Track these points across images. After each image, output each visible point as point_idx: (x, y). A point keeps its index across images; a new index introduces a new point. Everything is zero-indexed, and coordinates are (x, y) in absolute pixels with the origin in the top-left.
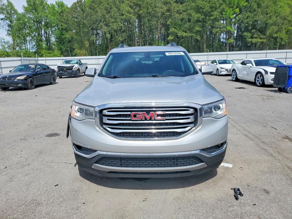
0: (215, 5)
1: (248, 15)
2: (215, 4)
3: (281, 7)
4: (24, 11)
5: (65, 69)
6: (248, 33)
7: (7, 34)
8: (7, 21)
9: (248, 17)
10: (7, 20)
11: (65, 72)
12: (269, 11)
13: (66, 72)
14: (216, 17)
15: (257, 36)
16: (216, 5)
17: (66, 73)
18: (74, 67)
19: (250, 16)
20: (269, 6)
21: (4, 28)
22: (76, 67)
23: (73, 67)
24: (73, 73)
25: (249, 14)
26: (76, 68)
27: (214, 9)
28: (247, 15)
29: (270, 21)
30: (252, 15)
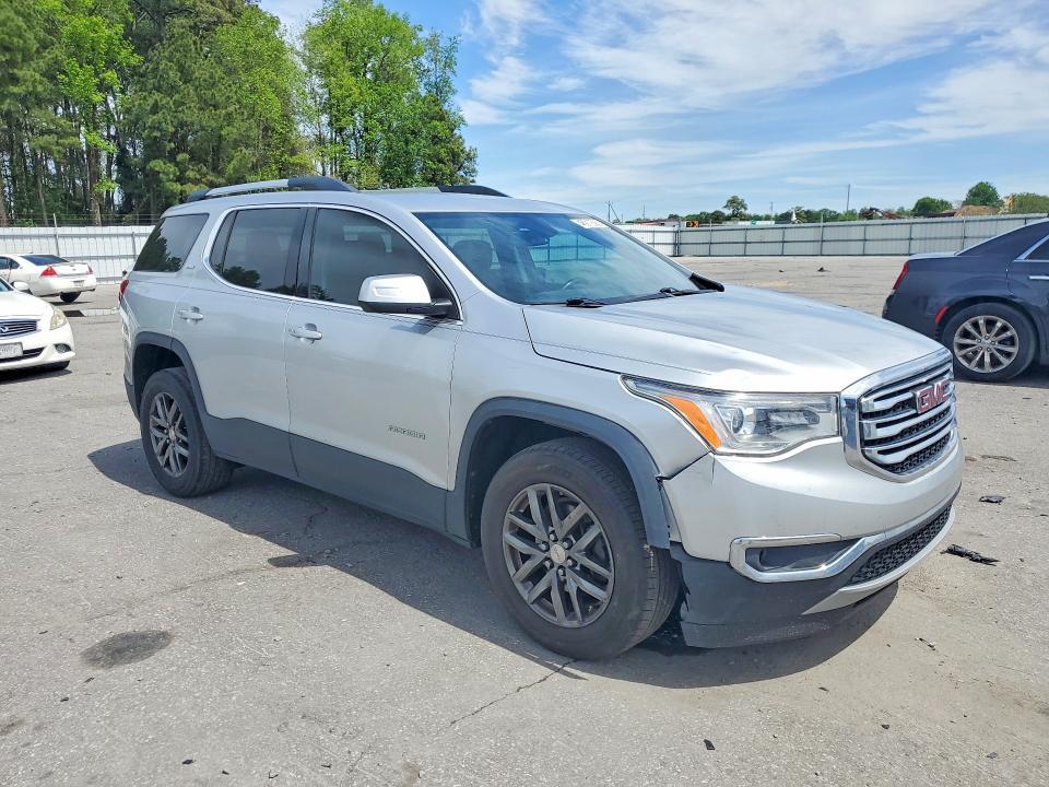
0: (21, 42)
1: (156, 101)
2: (20, 36)
3: (253, 90)
6: (165, 163)
9: (155, 109)
12: (220, 99)
14: (34, 87)
15: (198, 177)
16: (25, 42)
19: (163, 106)
20: (219, 81)
25: (157, 96)
27: (19, 57)
28: (151, 101)
29: (230, 132)
30: (168, 103)
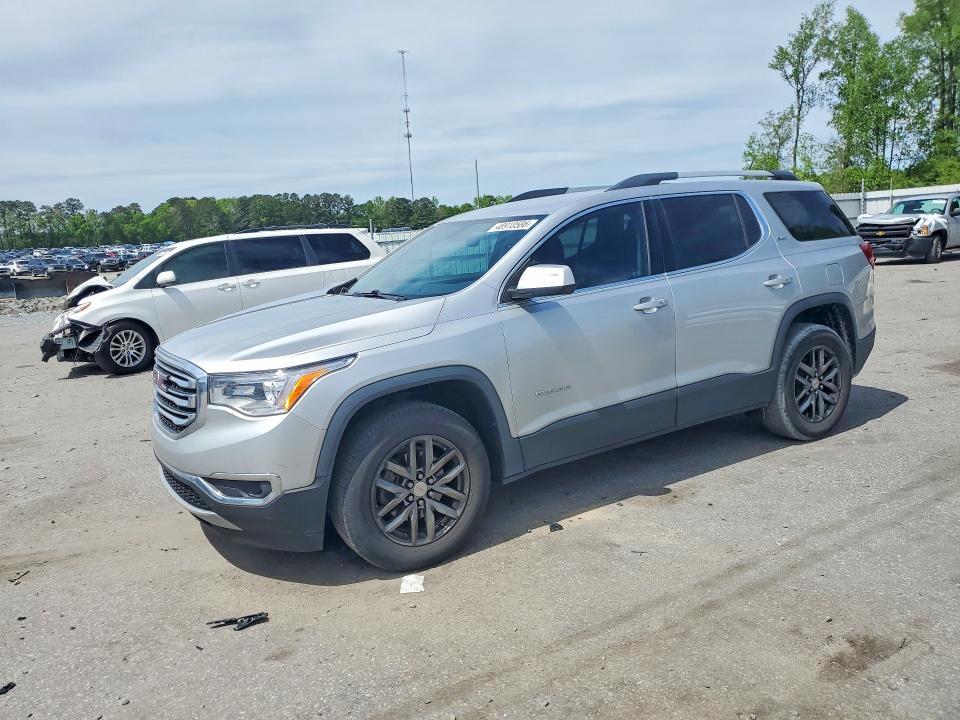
4: (902, 34)
5: (881, 233)
7: (831, 118)
8: (839, 79)
10: (837, 75)
11: (878, 243)
13: (883, 242)
17: (882, 248)
18: (917, 227)
21: (826, 103)
22: (927, 223)
23: (915, 223)
24: (909, 248)
26: (927, 228)
